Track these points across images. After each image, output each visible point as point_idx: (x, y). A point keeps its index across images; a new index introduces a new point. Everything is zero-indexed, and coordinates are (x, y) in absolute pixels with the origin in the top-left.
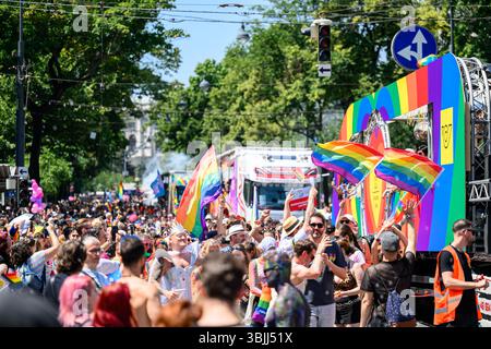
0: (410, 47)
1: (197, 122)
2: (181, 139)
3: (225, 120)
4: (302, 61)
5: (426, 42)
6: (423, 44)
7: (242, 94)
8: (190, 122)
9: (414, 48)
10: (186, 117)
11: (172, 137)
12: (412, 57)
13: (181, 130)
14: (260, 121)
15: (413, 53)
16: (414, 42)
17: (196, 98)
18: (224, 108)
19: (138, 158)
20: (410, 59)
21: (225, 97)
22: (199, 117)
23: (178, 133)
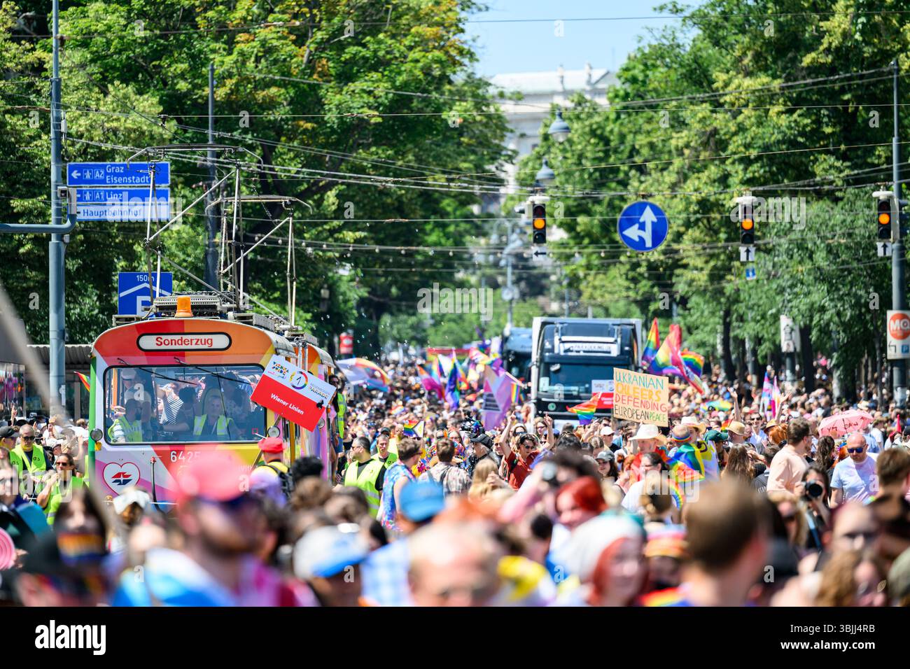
0: (637, 226)
5: (655, 220)
6: (653, 223)
9: (642, 227)
12: (640, 237)
15: (641, 233)
16: (642, 220)
20: (637, 239)
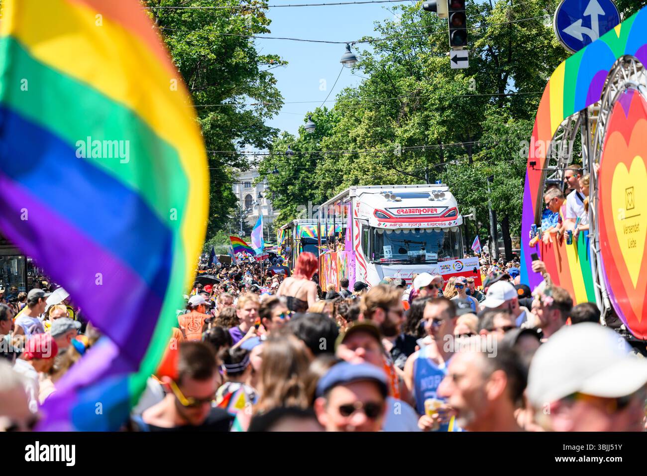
1: (310, 175)
2: (293, 194)
3: (338, 171)
4: (419, 93)
6: (600, 16)
7: (355, 140)
8: (302, 176)
10: (297, 171)
11: (284, 192)
13: (293, 184)
14: (374, 168)
17: (307, 149)
18: (336, 158)
19: (255, 217)
21: (337, 146)
22: (311, 170)
23: (290, 187)
